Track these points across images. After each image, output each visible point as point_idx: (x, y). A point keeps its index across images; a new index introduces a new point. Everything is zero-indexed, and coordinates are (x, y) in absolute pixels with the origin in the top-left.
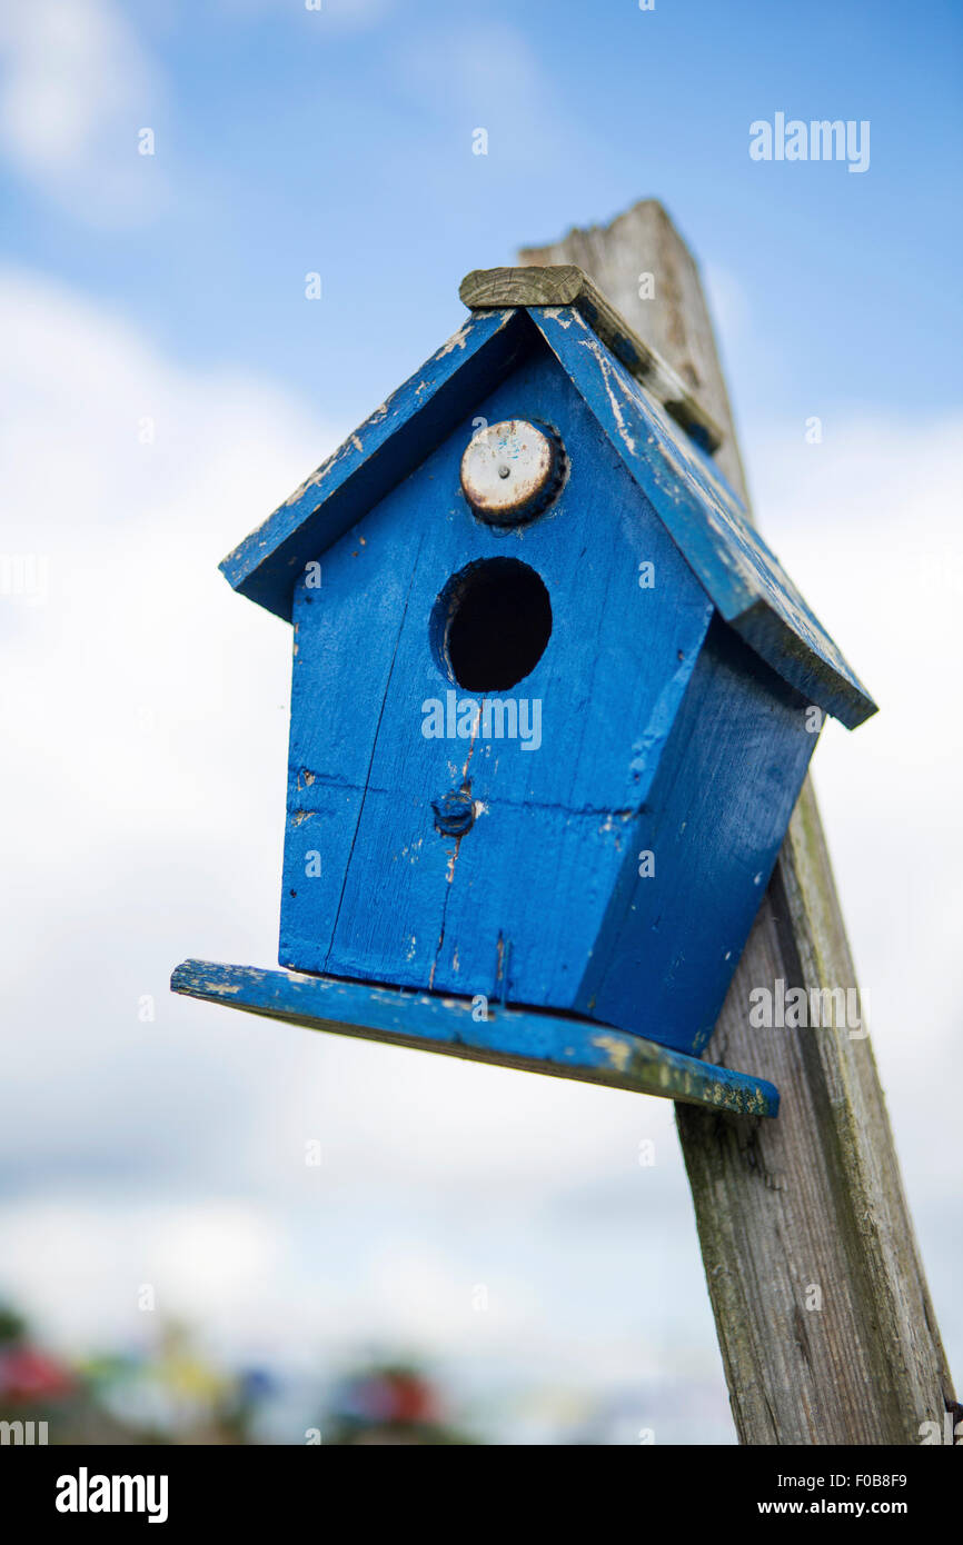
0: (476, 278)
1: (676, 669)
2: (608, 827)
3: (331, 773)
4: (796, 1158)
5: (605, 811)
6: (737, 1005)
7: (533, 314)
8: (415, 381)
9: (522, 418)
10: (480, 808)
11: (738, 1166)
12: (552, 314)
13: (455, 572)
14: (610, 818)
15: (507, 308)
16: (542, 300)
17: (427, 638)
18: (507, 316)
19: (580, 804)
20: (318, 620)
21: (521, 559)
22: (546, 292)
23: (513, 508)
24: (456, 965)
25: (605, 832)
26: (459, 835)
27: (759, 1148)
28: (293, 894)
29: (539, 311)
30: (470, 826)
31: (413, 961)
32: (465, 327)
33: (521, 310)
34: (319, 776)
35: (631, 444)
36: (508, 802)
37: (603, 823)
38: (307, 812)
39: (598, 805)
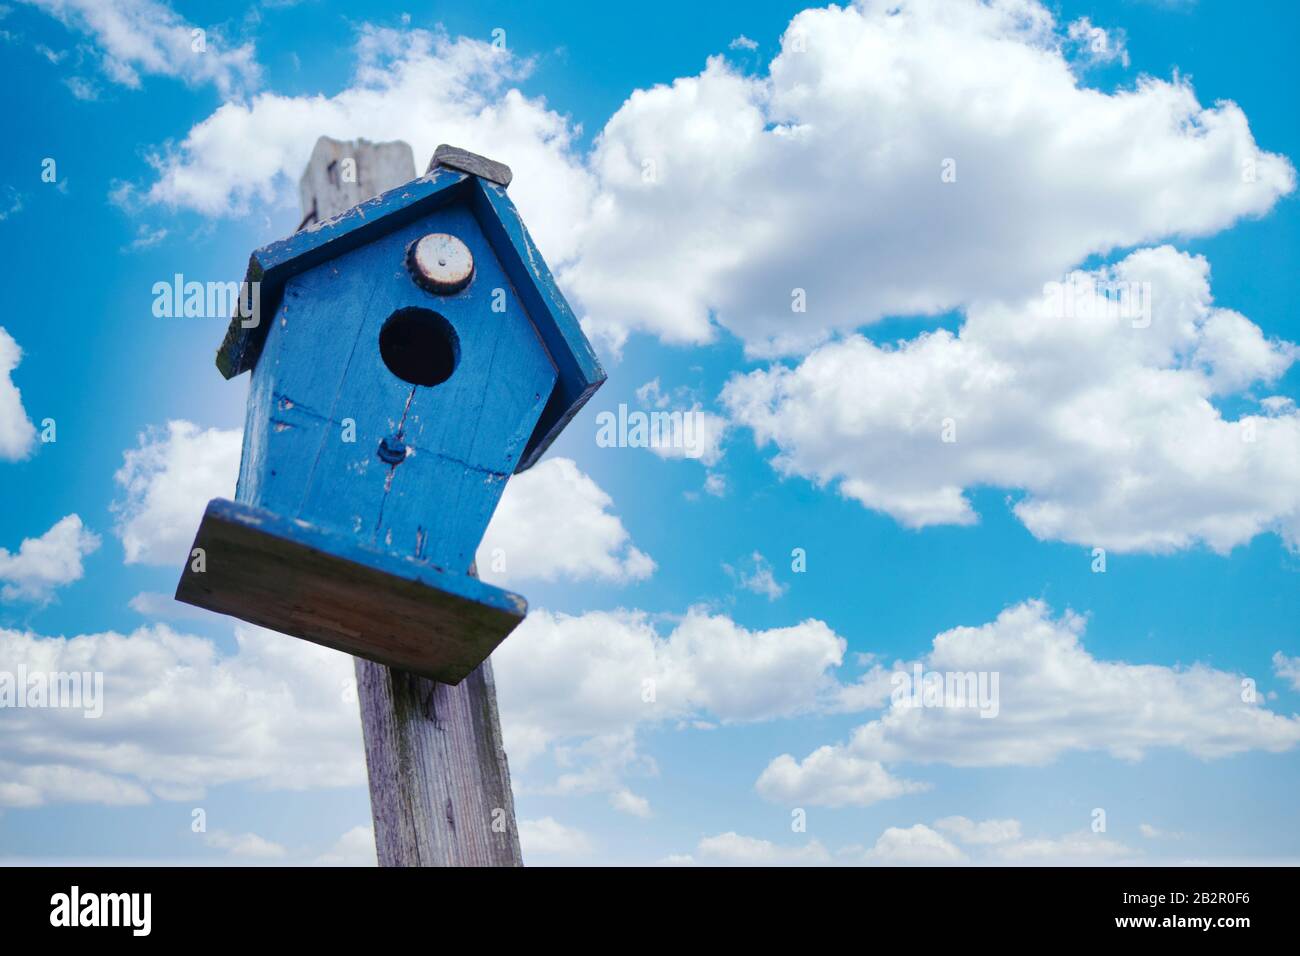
0: (444, 149)
1: (535, 404)
2: (489, 481)
3: (306, 404)
4: (454, 713)
5: (489, 472)
7: (482, 182)
8: (402, 190)
9: (457, 236)
10: (409, 451)
12: (491, 185)
13: (400, 308)
14: (491, 476)
15: (464, 172)
16: (488, 176)
17: (378, 342)
18: (464, 177)
19: (474, 462)
20: (302, 308)
21: (442, 314)
22: (491, 173)
23: (448, 284)
24: (388, 541)
25: (487, 483)
26: (394, 464)
28: (274, 473)
29: (485, 182)
30: (401, 460)
31: (359, 532)
32: (437, 173)
33: (473, 177)
34: (296, 404)
35: (537, 273)
36: (427, 451)
37: (487, 478)
38: (286, 424)
39: (485, 467)
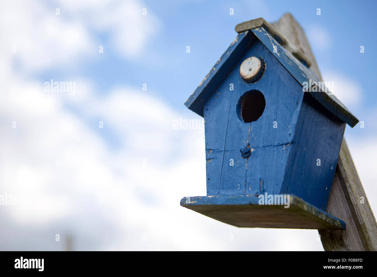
0: (239, 25)
1: (297, 107)
2: (284, 148)
3: (216, 149)
4: (353, 241)
5: (283, 144)
6: (332, 203)
7: (253, 31)
8: (226, 52)
9: (253, 56)
10: (252, 150)
11: (338, 246)
12: (257, 29)
13: (241, 96)
14: (284, 146)
15: (246, 31)
16: (254, 27)
17: (236, 112)
18: (247, 32)
19: (276, 144)
20: (210, 114)
21: (256, 89)
22: (255, 25)
23: (253, 77)
24: (250, 189)
25: (283, 149)
26: (248, 157)
27: (343, 240)
28: (209, 179)
29: (254, 29)
30: (250, 155)
31: (239, 190)
32: (237, 37)
33: (250, 31)
34: (213, 150)
35: (279, 54)
36: (259, 147)
37: (283, 147)
38: (211, 159)
39: (281, 143)
